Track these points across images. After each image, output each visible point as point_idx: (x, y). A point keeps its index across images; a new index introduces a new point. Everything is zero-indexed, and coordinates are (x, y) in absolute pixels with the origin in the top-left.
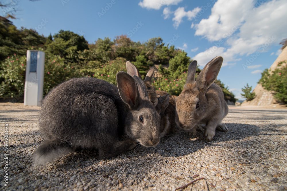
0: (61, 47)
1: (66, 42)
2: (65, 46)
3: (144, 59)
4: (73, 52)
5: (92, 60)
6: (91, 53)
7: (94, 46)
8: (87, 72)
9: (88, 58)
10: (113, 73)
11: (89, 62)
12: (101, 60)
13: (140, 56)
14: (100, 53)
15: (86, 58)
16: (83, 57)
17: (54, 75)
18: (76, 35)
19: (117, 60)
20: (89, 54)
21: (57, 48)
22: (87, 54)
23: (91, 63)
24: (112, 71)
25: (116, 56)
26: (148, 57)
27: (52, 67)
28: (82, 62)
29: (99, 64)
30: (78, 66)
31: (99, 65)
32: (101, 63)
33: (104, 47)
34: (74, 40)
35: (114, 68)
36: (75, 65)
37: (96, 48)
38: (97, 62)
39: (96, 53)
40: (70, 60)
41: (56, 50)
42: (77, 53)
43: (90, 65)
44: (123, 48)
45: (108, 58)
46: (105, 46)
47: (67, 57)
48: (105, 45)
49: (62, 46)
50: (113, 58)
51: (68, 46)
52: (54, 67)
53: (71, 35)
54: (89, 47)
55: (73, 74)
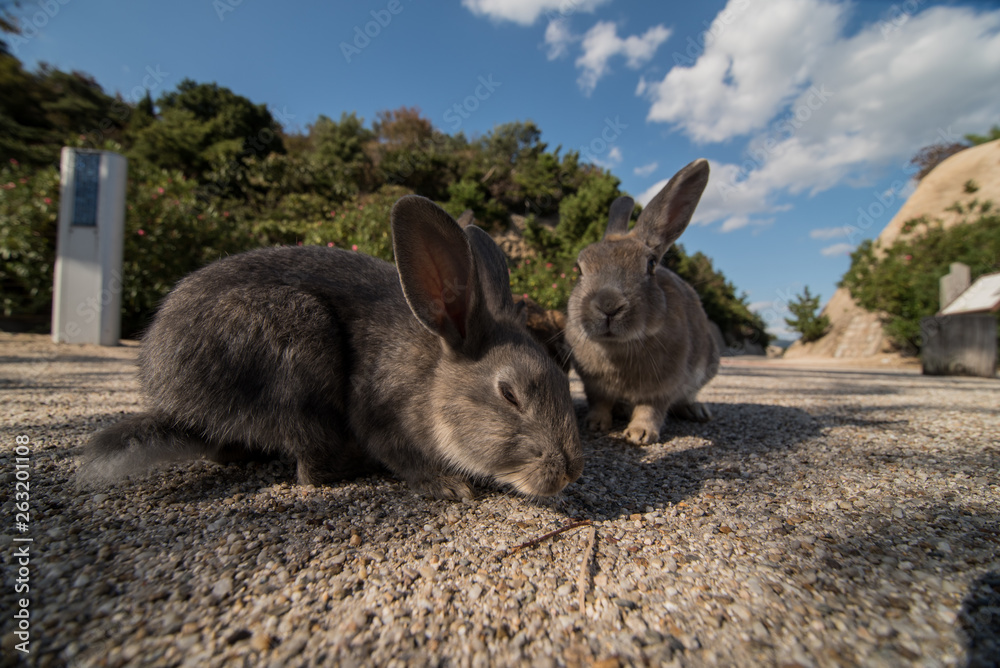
0: (184, 140)
1: (202, 123)
2: (200, 138)
3: (476, 195)
5: (296, 191)
6: (292, 165)
7: (302, 143)
8: (278, 232)
9: (284, 182)
10: (371, 238)
11: (285, 198)
12: (328, 193)
13: (463, 184)
14: (325, 168)
15: (275, 185)
16: (266, 180)
17: (159, 241)
18: (239, 100)
19: (385, 194)
20: (287, 169)
21: (170, 143)
22: (278, 170)
23: (293, 201)
24: (366, 230)
25: (379, 180)
26: (490, 188)
27: (152, 211)
28: (260, 197)
29: (322, 206)
30: (248, 210)
31: (319, 210)
32: (326, 202)
33: (338, 148)
34: (234, 117)
35: (373, 223)
36: (236, 207)
37: (311, 149)
38: (315, 200)
39: (310, 168)
41: (169, 150)
42: (243, 164)
43: (291, 209)
44: (404, 154)
45: (353, 186)
46: (343, 145)
47: (207, 176)
48: (343, 139)
49: (189, 139)
50: (371, 188)
51: (208, 140)
52: (159, 212)
53: (223, 99)
54: (287, 146)
55: (229, 237)
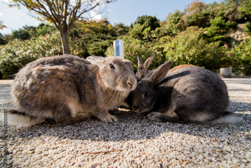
0: (139, 31)
1: (142, 25)
2: (142, 29)
3: (221, 21)
4: (147, 33)
5: (163, 36)
6: (162, 29)
7: (165, 23)
8: (159, 48)
9: (160, 35)
10: (183, 45)
11: (160, 39)
12: (171, 34)
13: (215, 19)
14: (170, 27)
15: (158, 36)
16: (156, 35)
17: (134, 56)
18: (149, 17)
19: (187, 30)
20: (161, 31)
21: (136, 33)
22: (159, 31)
23: (162, 39)
24: (181, 42)
25: (186, 26)
27: (132, 49)
28: (155, 40)
29: (169, 38)
30: (152, 44)
31: (169, 40)
32: (171, 37)
33: (174, 21)
34: (148, 22)
35: (183, 40)
36: (150, 44)
37: (167, 23)
38: (167, 37)
39: (166, 29)
40: (146, 41)
41: (136, 34)
42: (151, 33)
43: (162, 41)
44: (194, 16)
45: (178, 30)
46: (175, 19)
47: (144, 38)
48: (175, 17)
49: (140, 30)
50: (184, 29)
51: (143, 30)
53: (145, 18)
54: (160, 25)
55: (147, 52)
